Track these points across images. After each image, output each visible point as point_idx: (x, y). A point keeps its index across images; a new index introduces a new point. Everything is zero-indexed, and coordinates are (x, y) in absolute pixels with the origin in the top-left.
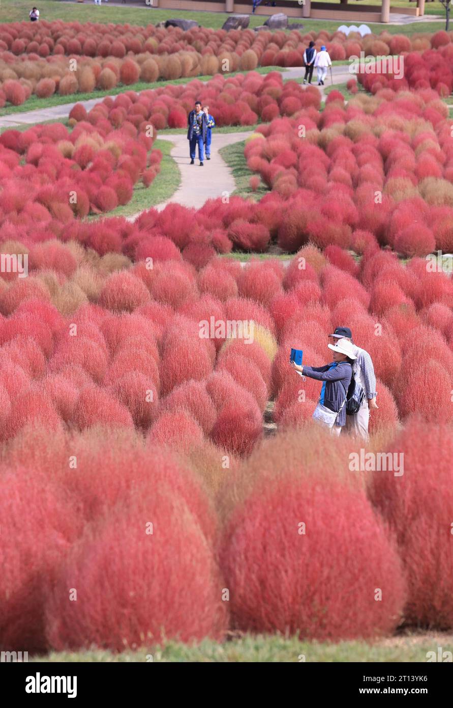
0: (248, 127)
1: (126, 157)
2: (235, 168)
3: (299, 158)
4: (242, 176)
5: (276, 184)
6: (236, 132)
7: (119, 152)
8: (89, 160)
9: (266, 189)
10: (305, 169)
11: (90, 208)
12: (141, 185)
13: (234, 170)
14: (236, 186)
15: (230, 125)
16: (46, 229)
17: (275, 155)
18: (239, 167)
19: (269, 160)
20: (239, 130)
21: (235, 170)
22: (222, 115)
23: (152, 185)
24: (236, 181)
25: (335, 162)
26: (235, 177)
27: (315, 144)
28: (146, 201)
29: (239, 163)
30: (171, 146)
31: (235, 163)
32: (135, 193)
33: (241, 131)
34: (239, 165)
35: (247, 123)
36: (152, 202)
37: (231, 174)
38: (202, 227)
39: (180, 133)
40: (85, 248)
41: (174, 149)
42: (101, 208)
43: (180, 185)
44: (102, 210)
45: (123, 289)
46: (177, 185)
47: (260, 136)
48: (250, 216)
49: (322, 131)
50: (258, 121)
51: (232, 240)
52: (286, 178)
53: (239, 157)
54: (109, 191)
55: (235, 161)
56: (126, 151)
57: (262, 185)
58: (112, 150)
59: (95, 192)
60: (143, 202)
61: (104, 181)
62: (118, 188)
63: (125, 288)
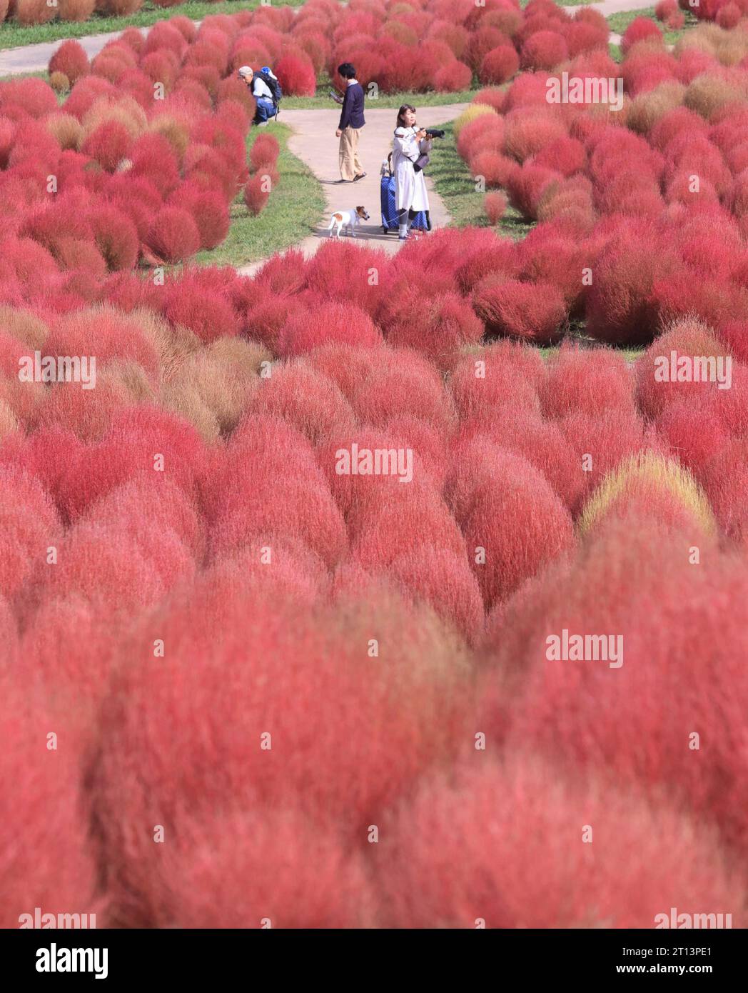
0: (452, 95)
1: (203, 149)
2: (441, 177)
3: (589, 155)
4: (458, 193)
5: (544, 209)
6: (425, 105)
7: (184, 138)
8: (120, 156)
9: (518, 221)
10: (611, 176)
11: (141, 255)
12: (243, 208)
13: (437, 183)
14: (448, 213)
15: (410, 92)
16: (66, 289)
17: (531, 149)
18: (448, 176)
19: (520, 161)
20: (431, 102)
21: (441, 182)
22: (392, 68)
23: (264, 209)
24: (448, 205)
25: (676, 163)
26: (443, 196)
27: (622, 125)
28: (260, 241)
29: (446, 167)
30: (287, 133)
31: (439, 168)
32: (234, 224)
33: (437, 104)
34: (447, 172)
35: (448, 87)
36: (272, 244)
37: (434, 190)
38: (416, 290)
39: (302, 107)
40: (172, 324)
41: (293, 138)
42: (163, 254)
43: (326, 210)
44: (165, 260)
45: (295, 403)
46: (321, 211)
47: (486, 110)
48: (519, 267)
49: (637, 98)
50: (473, 82)
51: (483, 318)
52: (566, 195)
53: (443, 156)
54: (181, 215)
55: (437, 164)
56: (198, 138)
57: (511, 212)
58: (168, 134)
59: (150, 218)
60: (254, 243)
61: (167, 198)
62: (199, 210)
63: (300, 400)
